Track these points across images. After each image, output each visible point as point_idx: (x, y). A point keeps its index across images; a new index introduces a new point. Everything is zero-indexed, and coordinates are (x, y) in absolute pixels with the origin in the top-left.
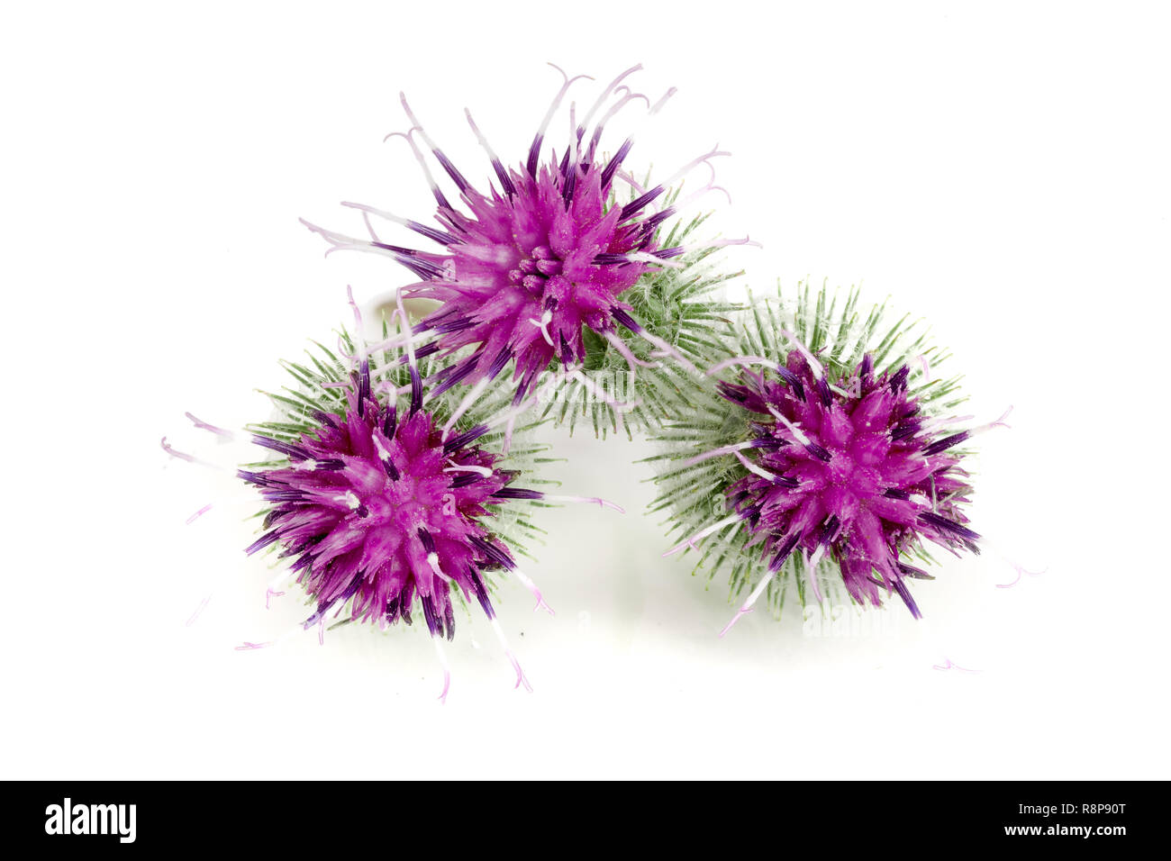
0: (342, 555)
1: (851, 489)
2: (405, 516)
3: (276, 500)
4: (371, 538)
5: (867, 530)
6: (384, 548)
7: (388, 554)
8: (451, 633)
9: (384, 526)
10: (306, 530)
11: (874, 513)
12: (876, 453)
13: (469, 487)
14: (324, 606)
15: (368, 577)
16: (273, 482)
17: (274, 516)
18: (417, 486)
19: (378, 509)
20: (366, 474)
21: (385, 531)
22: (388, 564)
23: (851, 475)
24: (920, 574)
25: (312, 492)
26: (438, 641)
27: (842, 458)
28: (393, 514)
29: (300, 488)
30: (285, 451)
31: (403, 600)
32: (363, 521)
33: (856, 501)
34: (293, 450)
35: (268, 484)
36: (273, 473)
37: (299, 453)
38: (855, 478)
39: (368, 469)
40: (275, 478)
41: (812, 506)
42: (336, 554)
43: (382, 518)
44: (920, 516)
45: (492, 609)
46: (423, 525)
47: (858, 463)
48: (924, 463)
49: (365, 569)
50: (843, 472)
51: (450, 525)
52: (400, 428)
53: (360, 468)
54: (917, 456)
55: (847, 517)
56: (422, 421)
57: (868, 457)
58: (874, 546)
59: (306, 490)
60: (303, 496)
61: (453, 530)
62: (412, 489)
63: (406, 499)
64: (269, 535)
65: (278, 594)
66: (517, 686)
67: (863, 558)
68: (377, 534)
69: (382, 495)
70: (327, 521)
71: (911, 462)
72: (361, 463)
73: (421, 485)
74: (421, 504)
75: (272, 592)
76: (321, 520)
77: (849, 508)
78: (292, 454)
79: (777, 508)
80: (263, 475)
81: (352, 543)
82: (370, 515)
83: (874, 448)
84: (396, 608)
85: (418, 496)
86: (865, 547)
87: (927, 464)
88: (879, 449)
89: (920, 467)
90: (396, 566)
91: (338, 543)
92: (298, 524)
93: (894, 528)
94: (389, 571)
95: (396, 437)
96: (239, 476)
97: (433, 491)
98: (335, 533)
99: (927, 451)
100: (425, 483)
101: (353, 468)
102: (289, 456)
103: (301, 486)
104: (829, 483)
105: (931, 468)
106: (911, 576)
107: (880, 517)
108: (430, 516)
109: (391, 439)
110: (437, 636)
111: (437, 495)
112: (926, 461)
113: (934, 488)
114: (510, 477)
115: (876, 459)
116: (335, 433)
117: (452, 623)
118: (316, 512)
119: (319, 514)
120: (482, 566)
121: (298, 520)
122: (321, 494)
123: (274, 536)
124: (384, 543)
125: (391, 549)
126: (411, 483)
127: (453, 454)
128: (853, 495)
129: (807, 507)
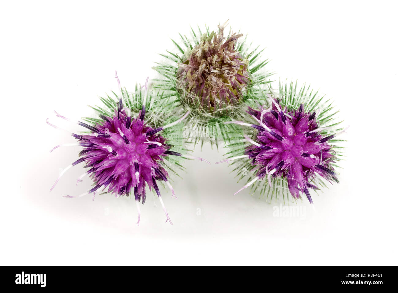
0: (107, 169)
1: (291, 153)
2: (131, 157)
3: (84, 146)
4: (118, 164)
5: (296, 169)
6: (122, 168)
7: (123, 170)
8: (144, 201)
9: (123, 160)
10: (95, 158)
11: (300, 163)
12: (302, 141)
13: (154, 149)
14: (98, 186)
15: (115, 177)
16: (85, 139)
17: (84, 152)
18: (136, 147)
19: (121, 153)
20: (118, 140)
21: (123, 161)
22: (123, 174)
23: (292, 148)
24: (315, 188)
25: (98, 144)
26: (138, 203)
27: (288, 141)
28: (127, 156)
29: (93, 143)
30: (90, 129)
31: (127, 187)
32: (115, 157)
33: (293, 158)
34: (93, 129)
35: (83, 140)
36: (85, 136)
37: (94, 130)
38: (293, 149)
39: (119, 138)
40: (85, 138)
41: (277, 158)
42: (105, 168)
43: (122, 157)
44: (316, 165)
45: (159, 193)
46: (136, 161)
47: (295, 144)
48: (319, 146)
49: (114, 175)
50: (288, 146)
51: (147, 162)
52: (132, 125)
53: (116, 138)
54: (317, 143)
55: (288, 163)
56: (140, 123)
57: (299, 142)
58: (298, 175)
59: (96, 144)
60: (94, 145)
61: (148, 164)
62: (134, 147)
63: (132, 151)
64: (81, 159)
65: (81, 181)
66: (166, 221)
67: (293, 178)
68: (120, 162)
69: (123, 149)
70: (103, 156)
71: (314, 145)
72: (117, 136)
73: (138, 146)
74: (138, 153)
75: (79, 180)
76: (100, 155)
77: (290, 160)
78: (92, 130)
79: (262, 157)
80: (81, 136)
81: (111, 165)
82: (117, 155)
83: (301, 138)
84: (124, 190)
85: (137, 150)
86: (295, 175)
87: (320, 147)
88: (303, 139)
89: (318, 147)
90: (126, 175)
91: (106, 164)
92: (92, 155)
93: (306, 170)
94: (123, 176)
95: (130, 128)
96: (73, 135)
97: (141, 149)
98: (105, 160)
99: (320, 141)
100: (139, 146)
101: (113, 137)
102: (91, 130)
103: (94, 142)
104: (283, 150)
105: (321, 148)
106: (312, 188)
107: (302, 165)
108: (140, 158)
109: (128, 128)
110: (138, 201)
111: (143, 151)
112: (320, 145)
113: (321, 156)
114: (170, 147)
115: (302, 143)
116: (109, 124)
117: (144, 198)
118: (99, 152)
119: (100, 153)
120: (157, 178)
121: (92, 154)
122: (101, 145)
123: (83, 159)
124: (122, 166)
125: (125, 168)
126: (135, 145)
127: (149, 136)
128: (292, 155)
129: (275, 158)
